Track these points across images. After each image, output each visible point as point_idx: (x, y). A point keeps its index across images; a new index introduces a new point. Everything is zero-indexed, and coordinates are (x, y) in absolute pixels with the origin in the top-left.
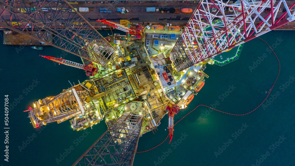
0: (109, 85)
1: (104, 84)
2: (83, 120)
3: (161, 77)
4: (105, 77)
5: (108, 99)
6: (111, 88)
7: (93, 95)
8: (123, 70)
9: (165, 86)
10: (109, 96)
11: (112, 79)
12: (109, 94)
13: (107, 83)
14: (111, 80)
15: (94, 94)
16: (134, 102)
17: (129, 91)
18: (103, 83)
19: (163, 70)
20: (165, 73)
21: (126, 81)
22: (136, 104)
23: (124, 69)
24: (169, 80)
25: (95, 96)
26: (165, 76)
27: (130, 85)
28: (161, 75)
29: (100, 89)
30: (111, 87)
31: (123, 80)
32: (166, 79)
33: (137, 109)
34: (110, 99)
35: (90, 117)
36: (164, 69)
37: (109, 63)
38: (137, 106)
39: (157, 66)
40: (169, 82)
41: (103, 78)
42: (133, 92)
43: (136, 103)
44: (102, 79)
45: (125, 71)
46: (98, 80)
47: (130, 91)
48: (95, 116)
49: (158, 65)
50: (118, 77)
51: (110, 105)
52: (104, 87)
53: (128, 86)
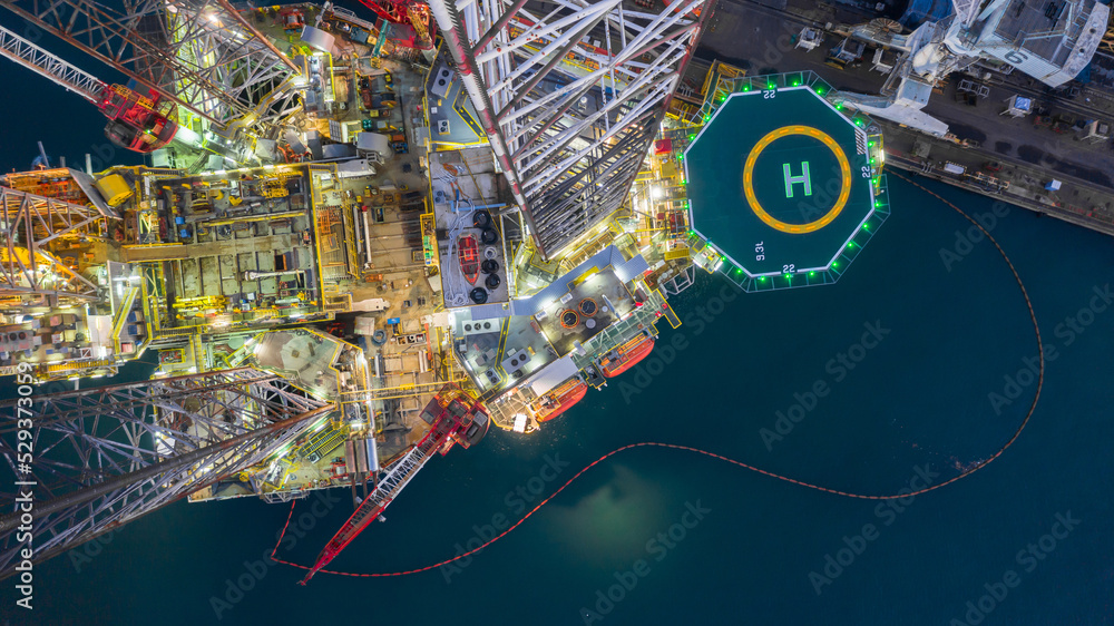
0: (218, 219)
1: (197, 209)
2: (13, 337)
3: (450, 251)
4: (208, 180)
5: (191, 281)
6: (220, 237)
7: (126, 241)
8: (301, 168)
9: (456, 298)
10: (201, 272)
11: (236, 197)
12: (204, 262)
13: (210, 208)
14: (234, 202)
15: (129, 239)
16: (306, 333)
17: (296, 275)
18: (190, 204)
19: (469, 223)
20: (471, 241)
21: (300, 226)
22: (310, 345)
23: (305, 169)
24: (480, 280)
25: (133, 251)
26: (468, 252)
27: (310, 248)
28: (454, 247)
29: (170, 226)
30: (223, 233)
31: (287, 215)
32: (469, 271)
33: (308, 366)
34: (202, 287)
35: (49, 331)
36: (475, 220)
37: (249, 120)
38: (313, 354)
39: (448, 197)
40: (479, 289)
41: (198, 179)
42: (314, 283)
43: (312, 341)
44: (191, 181)
45: (307, 178)
46: (171, 183)
47: (302, 275)
48: (79, 338)
49: (452, 194)
50: (265, 193)
51: (190, 312)
52: (191, 220)
53: (301, 252)
